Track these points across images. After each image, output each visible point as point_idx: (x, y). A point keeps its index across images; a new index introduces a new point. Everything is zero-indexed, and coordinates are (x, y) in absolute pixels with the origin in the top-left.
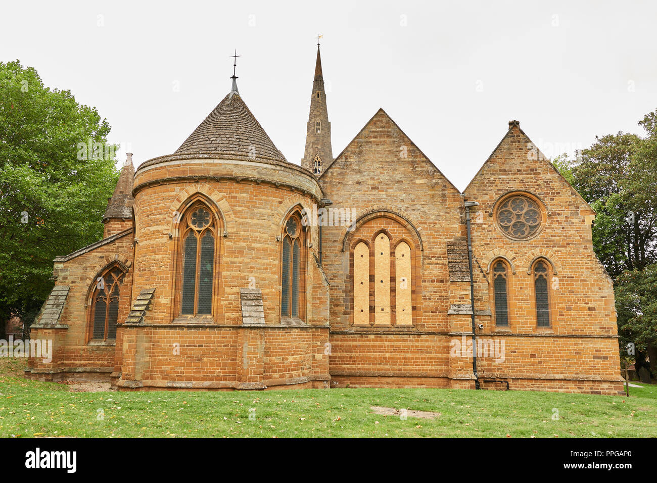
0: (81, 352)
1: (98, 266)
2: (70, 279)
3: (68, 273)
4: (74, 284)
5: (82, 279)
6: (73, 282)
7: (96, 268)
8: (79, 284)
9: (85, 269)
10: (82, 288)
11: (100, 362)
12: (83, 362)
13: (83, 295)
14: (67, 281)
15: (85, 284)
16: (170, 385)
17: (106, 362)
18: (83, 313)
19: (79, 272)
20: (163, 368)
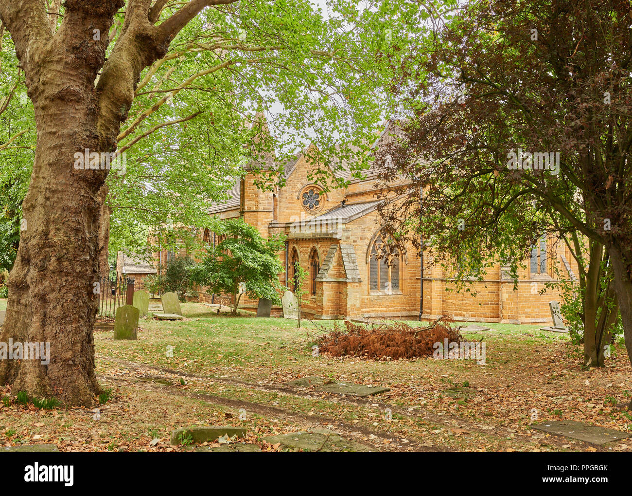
0: (366, 301)
1: (373, 228)
2: (352, 238)
3: (350, 233)
4: (356, 243)
5: (361, 239)
6: (354, 242)
7: (372, 230)
8: (359, 243)
9: (363, 230)
10: (362, 246)
11: (380, 309)
12: (367, 309)
13: (364, 253)
14: (350, 240)
15: (365, 244)
16: (534, 321)
17: (385, 309)
18: (364, 268)
19: (359, 233)
20: (526, 310)
